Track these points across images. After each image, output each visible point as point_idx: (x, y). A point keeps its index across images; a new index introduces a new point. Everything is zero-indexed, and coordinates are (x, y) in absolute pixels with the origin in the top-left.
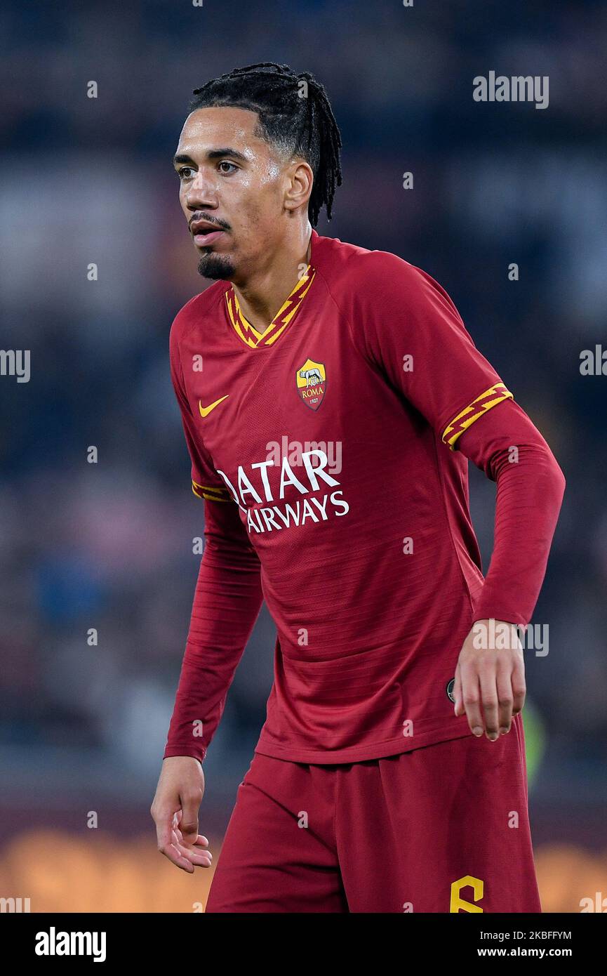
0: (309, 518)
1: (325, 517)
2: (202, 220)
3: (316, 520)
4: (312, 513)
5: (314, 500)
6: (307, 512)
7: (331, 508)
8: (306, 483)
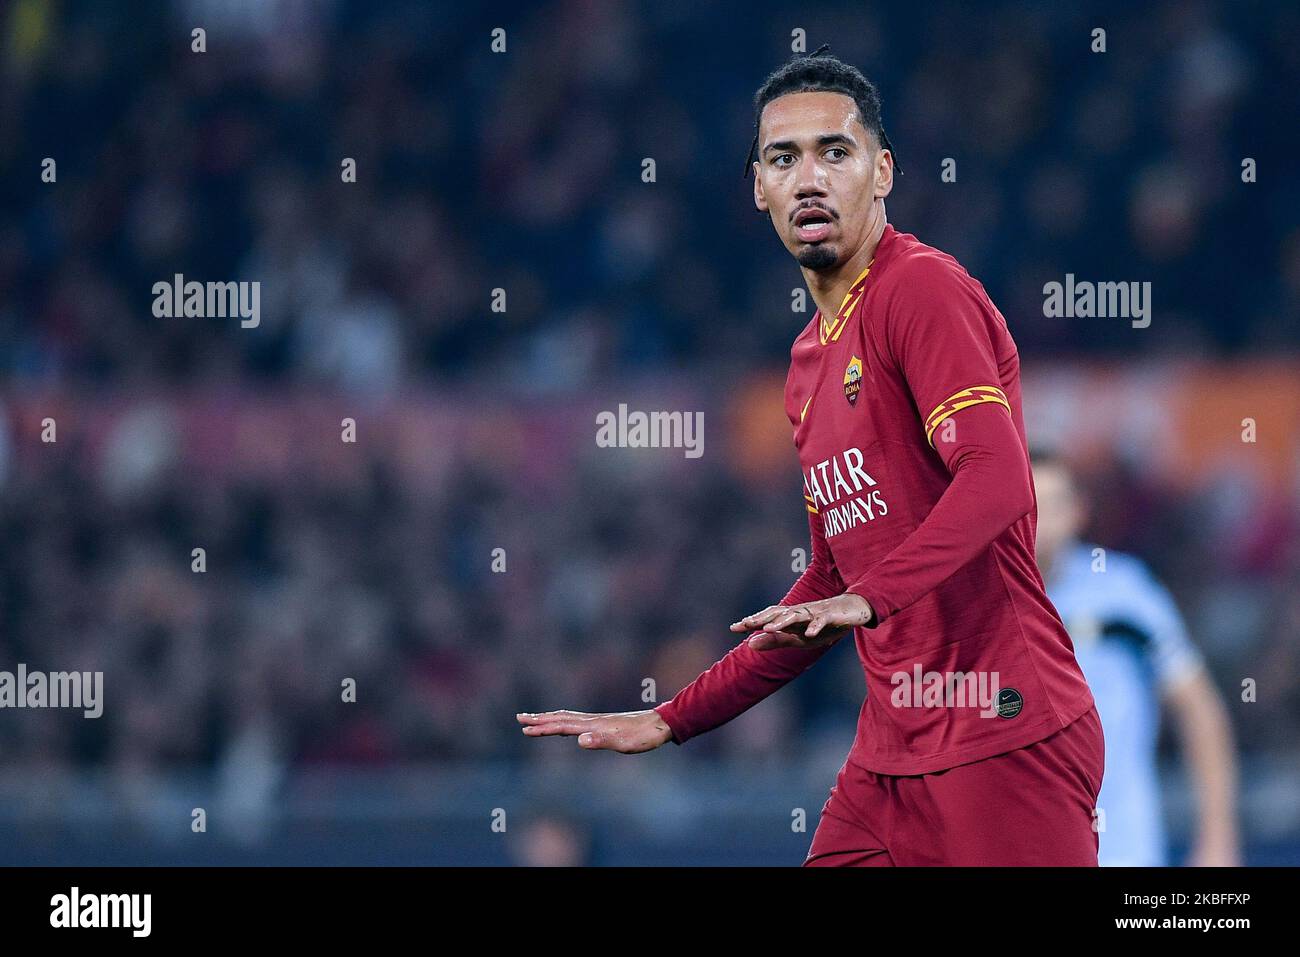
0: (858, 519)
1: (872, 517)
2: (815, 208)
3: (864, 520)
4: (859, 515)
5: (859, 500)
6: (856, 513)
7: (876, 508)
8: (852, 485)
